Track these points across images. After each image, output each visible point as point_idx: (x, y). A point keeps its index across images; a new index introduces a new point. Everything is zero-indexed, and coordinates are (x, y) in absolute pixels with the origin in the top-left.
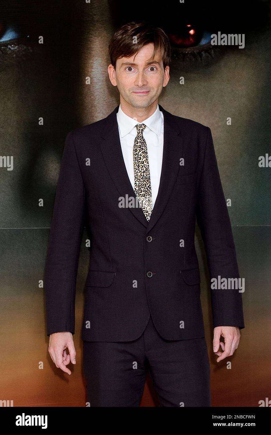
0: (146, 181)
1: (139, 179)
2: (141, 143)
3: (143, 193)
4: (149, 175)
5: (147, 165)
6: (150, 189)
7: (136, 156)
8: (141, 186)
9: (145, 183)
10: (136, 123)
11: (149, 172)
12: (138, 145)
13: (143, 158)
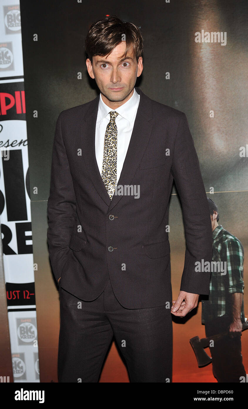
3: (109, 176)
4: (116, 160)
8: (108, 169)
9: (111, 167)
10: (110, 110)
11: (116, 157)
12: (109, 131)
13: (112, 143)
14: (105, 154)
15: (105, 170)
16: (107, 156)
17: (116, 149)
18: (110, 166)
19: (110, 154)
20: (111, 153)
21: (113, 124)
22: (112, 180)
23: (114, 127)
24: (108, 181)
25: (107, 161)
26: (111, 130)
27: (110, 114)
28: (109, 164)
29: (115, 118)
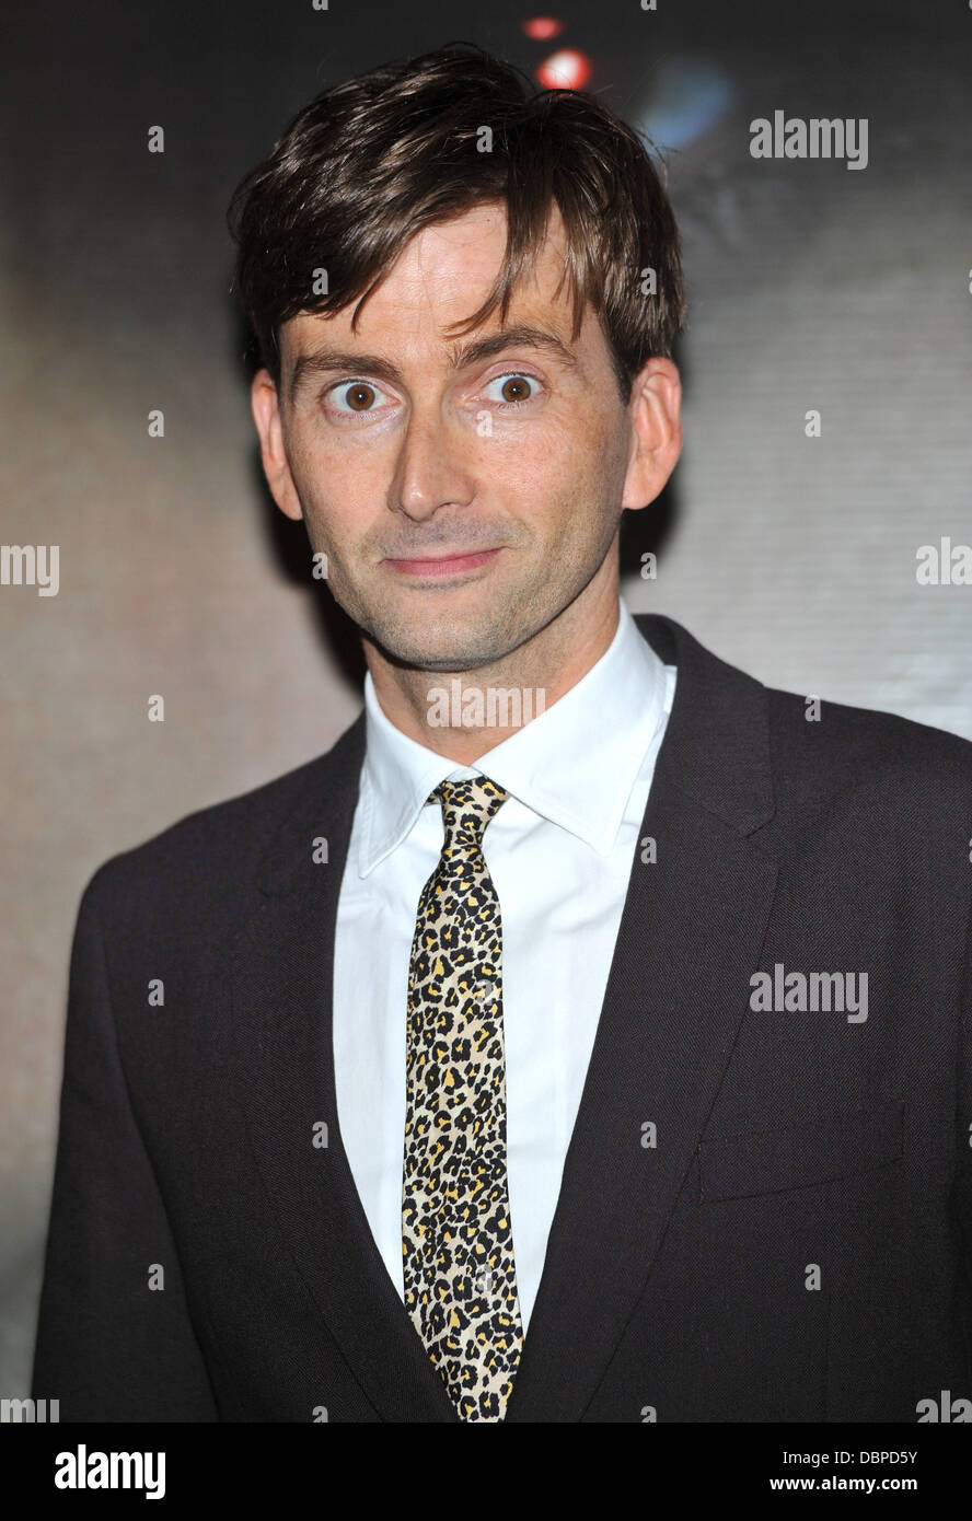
0: (473, 1186)
3: (456, 1271)
7: (424, 1006)
8: (442, 1218)
10: (433, 769)
11: (500, 1118)
12: (437, 926)
13: (463, 1019)
14: (418, 1104)
15: (422, 1229)
16: (431, 1116)
17: (499, 1056)
18: (454, 1194)
19: (451, 1104)
20: (457, 1092)
21: (468, 869)
22: (484, 1307)
23: (476, 893)
24: (454, 1316)
25: (431, 1159)
26: (450, 920)
27: (444, 801)
28: (447, 1178)
29: (477, 822)
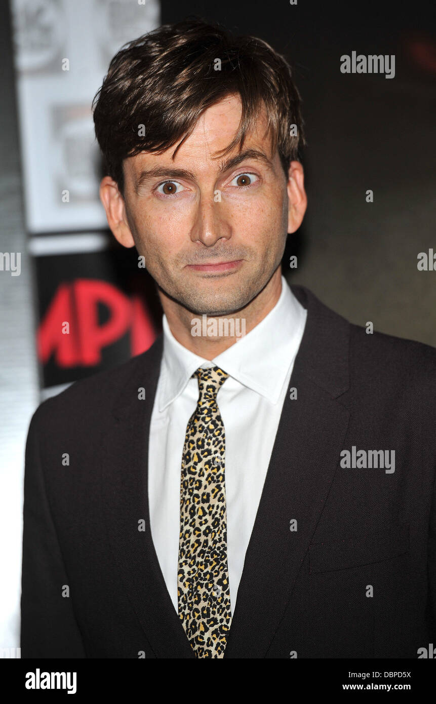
0: (211, 564)
1: (193, 555)
2: (206, 432)
4: (223, 542)
5: (218, 507)
6: (224, 590)
7: (188, 476)
9: (209, 569)
26: (201, 435)
